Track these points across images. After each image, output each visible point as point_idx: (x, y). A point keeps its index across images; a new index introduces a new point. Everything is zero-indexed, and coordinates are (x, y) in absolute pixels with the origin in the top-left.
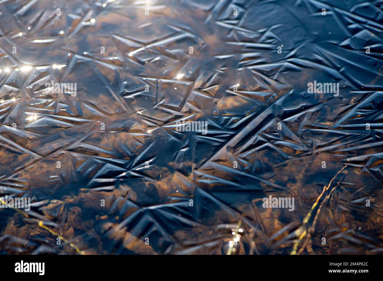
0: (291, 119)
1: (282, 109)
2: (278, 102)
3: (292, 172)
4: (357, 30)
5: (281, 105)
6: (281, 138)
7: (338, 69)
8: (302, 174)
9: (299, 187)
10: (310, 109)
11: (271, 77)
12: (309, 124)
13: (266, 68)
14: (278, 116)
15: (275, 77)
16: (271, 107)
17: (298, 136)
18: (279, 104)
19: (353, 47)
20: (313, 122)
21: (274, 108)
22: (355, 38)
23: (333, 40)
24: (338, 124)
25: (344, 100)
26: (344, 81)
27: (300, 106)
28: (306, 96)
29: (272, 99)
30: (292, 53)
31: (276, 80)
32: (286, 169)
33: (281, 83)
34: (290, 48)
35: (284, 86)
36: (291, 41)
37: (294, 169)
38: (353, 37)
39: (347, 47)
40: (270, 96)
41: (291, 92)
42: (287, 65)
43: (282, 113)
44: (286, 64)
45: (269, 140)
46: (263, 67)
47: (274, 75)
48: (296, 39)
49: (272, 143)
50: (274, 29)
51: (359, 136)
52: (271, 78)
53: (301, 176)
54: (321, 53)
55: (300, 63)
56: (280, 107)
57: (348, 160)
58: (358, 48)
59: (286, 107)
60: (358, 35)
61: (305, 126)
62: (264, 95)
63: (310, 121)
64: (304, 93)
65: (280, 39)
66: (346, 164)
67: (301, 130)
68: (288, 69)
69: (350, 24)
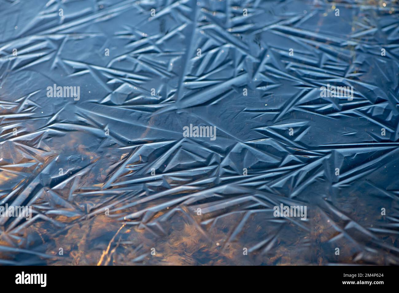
0: (60, 187)
1: (50, 177)
2: (45, 171)
3: (72, 239)
4: (117, 85)
5: (48, 173)
6: (52, 207)
7: (102, 128)
8: (83, 240)
9: (81, 253)
10: (78, 173)
11: (35, 146)
12: (79, 188)
13: (28, 138)
14: (47, 185)
15: (39, 146)
16: (38, 177)
17: (69, 202)
18: (46, 173)
19: (115, 103)
20: (82, 186)
21: (41, 177)
22: (116, 93)
23: (94, 99)
24: (109, 183)
25: (113, 158)
26: (110, 139)
27: (68, 171)
28: (73, 160)
29: (38, 169)
30: (53, 118)
31: (40, 149)
32: (67, 237)
33: (46, 151)
34: (51, 114)
35: (49, 153)
36: (51, 106)
37: (75, 236)
38: (114, 92)
39: (109, 103)
40: (35, 166)
41: (57, 158)
42: (50, 132)
43: (50, 182)
44: (48, 130)
45: (40, 211)
46: (26, 137)
47: (38, 143)
48: (55, 104)
49: (44, 214)
50: (32, 96)
51: (132, 193)
52: (34, 148)
53: (82, 241)
54: (83, 114)
55: (63, 127)
56: (47, 175)
57: (125, 218)
58: (120, 104)
59: (53, 175)
60: (119, 90)
61: (76, 191)
62: (29, 166)
63: (80, 185)
64: (71, 158)
65: (39, 106)
66: (123, 223)
67: (72, 195)
68: (51, 135)
69: (110, 79)
